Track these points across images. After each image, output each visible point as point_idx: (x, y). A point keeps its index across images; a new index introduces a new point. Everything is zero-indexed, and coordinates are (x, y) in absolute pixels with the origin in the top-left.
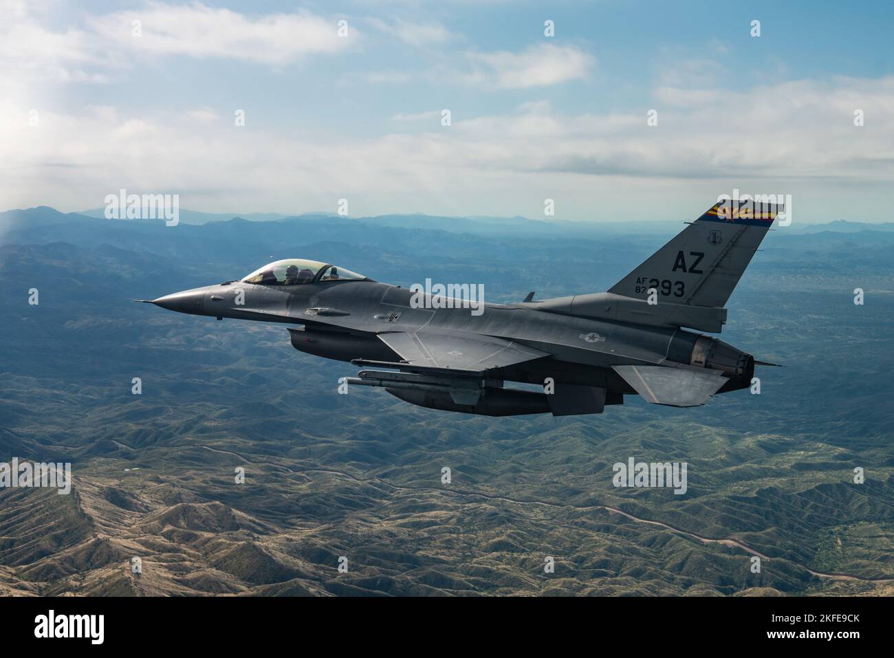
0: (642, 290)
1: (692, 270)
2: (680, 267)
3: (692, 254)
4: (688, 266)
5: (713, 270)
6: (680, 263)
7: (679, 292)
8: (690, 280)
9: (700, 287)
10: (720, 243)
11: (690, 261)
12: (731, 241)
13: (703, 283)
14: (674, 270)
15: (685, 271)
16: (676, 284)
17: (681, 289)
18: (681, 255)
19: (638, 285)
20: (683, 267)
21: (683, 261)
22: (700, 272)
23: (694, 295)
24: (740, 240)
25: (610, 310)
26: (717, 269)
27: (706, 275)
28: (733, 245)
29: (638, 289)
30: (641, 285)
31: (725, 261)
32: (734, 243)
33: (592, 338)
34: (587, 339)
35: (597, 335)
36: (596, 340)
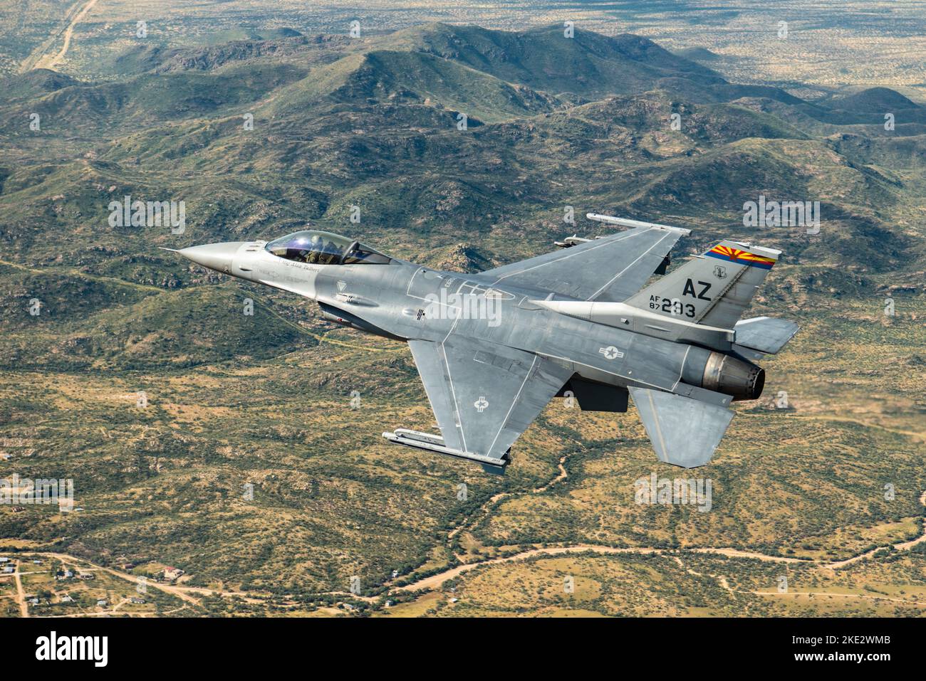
0: (656, 306)
1: (701, 296)
2: (689, 292)
3: (700, 283)
4: (697, 293)
5: (720, 299)
6: (689, 289)
7: (691, 314)
8: (701, 305)
9: (709, 311)
10: (725, 277)
11: (698, 289)
12: (735, 277)
13: (711, 309)
14: (684, 294)
15: (694, 296)
16: (687, 306)
17: (693, 311)
18: (689, 282)
19: (652, 301)
20: (693, 292)
21: (692, 288)
22: (709, 299)
23: (704, 317)
24: (743, 277)
25: (627, 322)
26: (724, 299)
27: (714, 302)
28: (737, 281)
29: (652, 306)
30: (655, 303)
31: (731, 293)
32: (738, 279)
33: (611, 353)
34: (606, 354)
35: (615, 350)
36: (615, 356)
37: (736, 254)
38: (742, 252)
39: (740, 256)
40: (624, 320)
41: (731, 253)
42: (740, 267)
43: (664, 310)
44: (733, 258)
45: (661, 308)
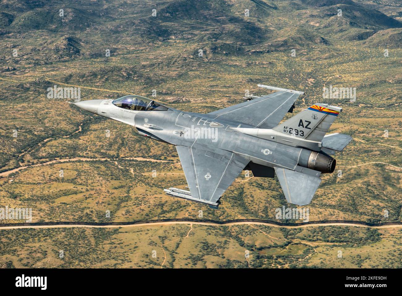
0: (286, 131)
1: (306, 127)
2: (301, 125)
3: (306, 121)
4: (305, 126)
5: (315, 129)
6: (301, 124)
7: (302, 135)
8: (306, 131)
9: (310, 134)
10: (317, 119)
11: (305, 124)
12: (321, 119)
13: (311, 133)
14: (299, 126)
15: (303, 127)
16: (300, 131)
17: (303, 133)
18: (301, 121)
20: (303, 125)
21: (302, 124)
22: (310, 129)
23: (308, 136)
24: (325, 119)
25: (274, 138)
26: (317, 128)
27: (312, 130)
28: (322, 121)
29: (285, 131)
30: (286, 129)
31: (320, 126)
32: (323, 120)
33: (267, 152)
34: (264, 152)
35: (268, 150)
36: (268, 153)
37: (321, 109)
38: (324, 108)
39: (324, 110)
40: (272, 137)
41: (319, 108)
42: (324, 114)
43: (290, 133)
44: (320, 110)
45: (289, 132)
